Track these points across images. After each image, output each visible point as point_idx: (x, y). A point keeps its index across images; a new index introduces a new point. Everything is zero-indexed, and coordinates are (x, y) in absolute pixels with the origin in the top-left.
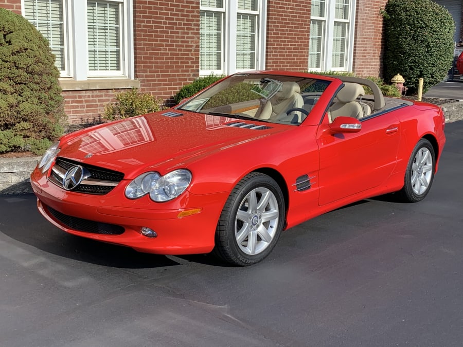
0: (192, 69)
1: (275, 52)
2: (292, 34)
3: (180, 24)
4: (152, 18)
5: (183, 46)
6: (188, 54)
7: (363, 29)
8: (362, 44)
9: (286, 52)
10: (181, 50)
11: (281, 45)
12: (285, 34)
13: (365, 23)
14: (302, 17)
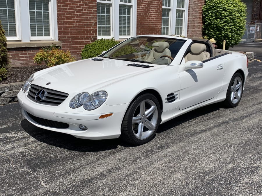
0: (93, 35)
1: (142, 26)
2: (152, 16)
3: (85, 10)
4: (68, 7)
5: (87, 23)
6: (90, 27)
7: (193, 13)
8: (192, 22)
9: (148, 26)
10: (85, 25)
11: (145, 22)
12: (147, 16)
13: (194, 10)
14: (158, 7)
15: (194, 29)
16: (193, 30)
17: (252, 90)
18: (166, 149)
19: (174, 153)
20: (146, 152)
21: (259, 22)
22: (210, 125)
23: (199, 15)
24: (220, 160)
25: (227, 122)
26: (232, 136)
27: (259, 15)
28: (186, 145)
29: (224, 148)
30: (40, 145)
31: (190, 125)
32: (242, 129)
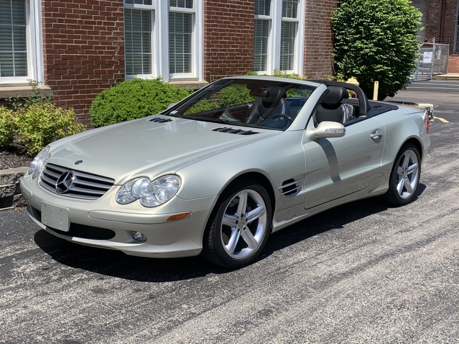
0: (116, 74)
1: (215, 54)
2: (233, 35)
3: (100, 23)
4: (64, 17)
5: (104, 48)
6: (111, 58)
7: (314, 29)
8: (313, 45)
9: (227, 54)
10: (102, 53)
11: (221, 46)
12: (225, 34)
13: (316, 22)
14: (245, 16)
15: (317, 58)
16: (314, 61)
17: (434, 184)
18: (275, 317)
19: (292, 326)
20: (234, 325)
21: (439, 42)
22: (359, 260)
23: (327, 32)
24: (385, 337)
25: (392, 254)
26: (403, 284)
27: (439, 28)
28: (315, 306)
29: (389, 311)
30: (14, 313)
31: (319, 261)
32: (422, 267)
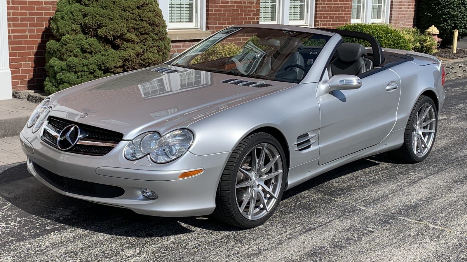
0: (254, 20)
6: (251, 7)
10: (244, 3)
